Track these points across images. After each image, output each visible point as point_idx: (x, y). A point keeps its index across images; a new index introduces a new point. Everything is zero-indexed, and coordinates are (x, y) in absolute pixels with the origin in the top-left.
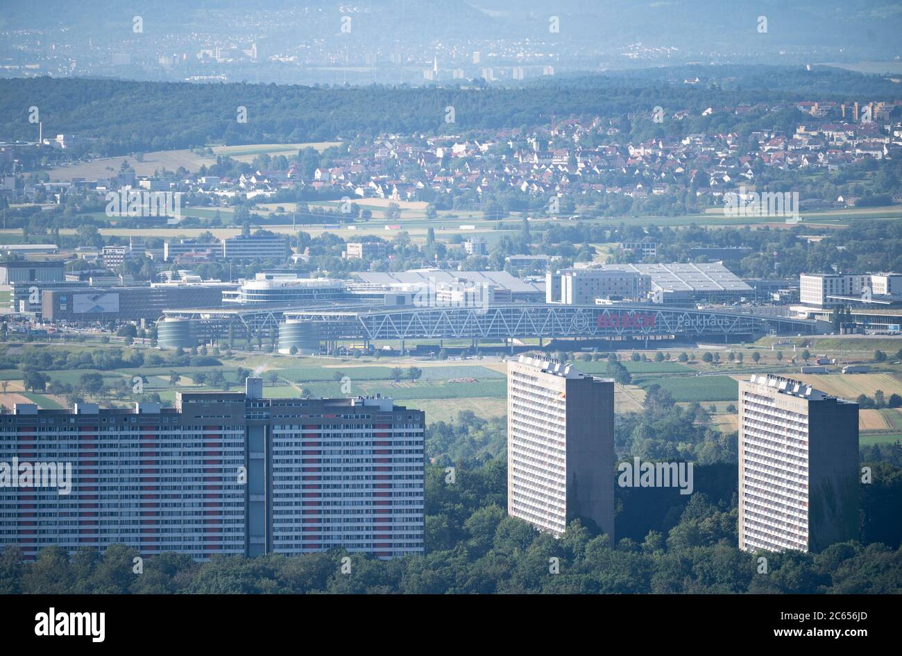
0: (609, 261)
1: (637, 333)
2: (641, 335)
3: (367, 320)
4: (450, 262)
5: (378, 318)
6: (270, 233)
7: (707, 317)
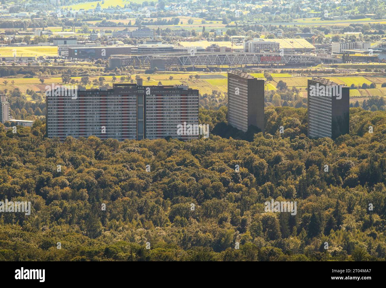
0: (266, 38)
1: (275, 63)
2: (276, 63)
3: (181, 58)
4: (210, 38)
5: (185, 58)
6: (148, 28)
7: (299, 57)
